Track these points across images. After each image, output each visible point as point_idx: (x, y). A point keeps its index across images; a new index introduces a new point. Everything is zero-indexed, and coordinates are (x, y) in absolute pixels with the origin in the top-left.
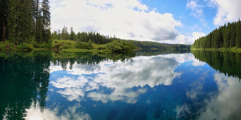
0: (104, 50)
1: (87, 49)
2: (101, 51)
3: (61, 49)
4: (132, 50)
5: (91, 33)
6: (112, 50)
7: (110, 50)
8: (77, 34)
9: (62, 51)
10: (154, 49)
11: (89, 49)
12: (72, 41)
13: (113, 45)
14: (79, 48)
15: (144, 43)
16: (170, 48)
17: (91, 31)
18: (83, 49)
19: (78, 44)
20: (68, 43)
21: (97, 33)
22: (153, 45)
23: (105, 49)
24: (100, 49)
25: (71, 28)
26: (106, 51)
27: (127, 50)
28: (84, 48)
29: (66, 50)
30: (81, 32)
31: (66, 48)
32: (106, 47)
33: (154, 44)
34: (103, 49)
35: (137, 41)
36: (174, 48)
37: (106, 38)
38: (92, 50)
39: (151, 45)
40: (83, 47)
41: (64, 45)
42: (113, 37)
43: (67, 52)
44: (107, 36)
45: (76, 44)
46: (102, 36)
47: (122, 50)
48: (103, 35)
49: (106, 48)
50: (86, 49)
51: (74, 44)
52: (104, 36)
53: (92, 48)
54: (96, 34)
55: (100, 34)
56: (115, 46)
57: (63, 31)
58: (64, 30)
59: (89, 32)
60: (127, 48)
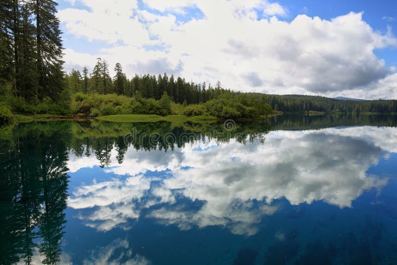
0: (200, 117)
1: (160, 115)
2: (193, 119)
3: (97, 115)
4: (262, 116)
5: (165, 77)
6: (218, 116)
7: (214, 115)
8: (130, 80)
9: (97, 120)
10: (312, 113)
11: (164, 115)
12: (121, 98)
13: (219, 105)
14: (140, 113)
15: (287, 101)
16: (358, 111)
17: (165, 74)
18: (149, 114)
19: (138, 104)
20: (111, 101)
21: (179, 79)
22: (311, 104)
23: (200, 113)
24: (190, 114)
25: (118, 65)
26: (205, 120)
27: (251, 117)
28: (152, 113)
29: (109, 118)
30: (141, 76)
31: (107, 113)
32: (204, 110)
33: (313, 102)
34: (196, 114)
35: (270, 96)
36: (370, 111)
37: (200, 89)
38: (170, 116)
39: (306, 104)
40: (150, 109)
41: (103, 106)
42: (214, 87)
43: (111, 122)
44: (202, 84)
45: (132, 104)
46: (190, 84)
47: (239, 117)
48: (193, 83)
49: (205, 113)
50: (157, 114)
51: (128, 104)
52: (195, 85)
53: (170, 113)
54: (176, 80)
55: (186, 82)
56: (224, 108)
57: (96, 73)
58: (99, 70)
59: (160, 76)
60: (251, 112)
